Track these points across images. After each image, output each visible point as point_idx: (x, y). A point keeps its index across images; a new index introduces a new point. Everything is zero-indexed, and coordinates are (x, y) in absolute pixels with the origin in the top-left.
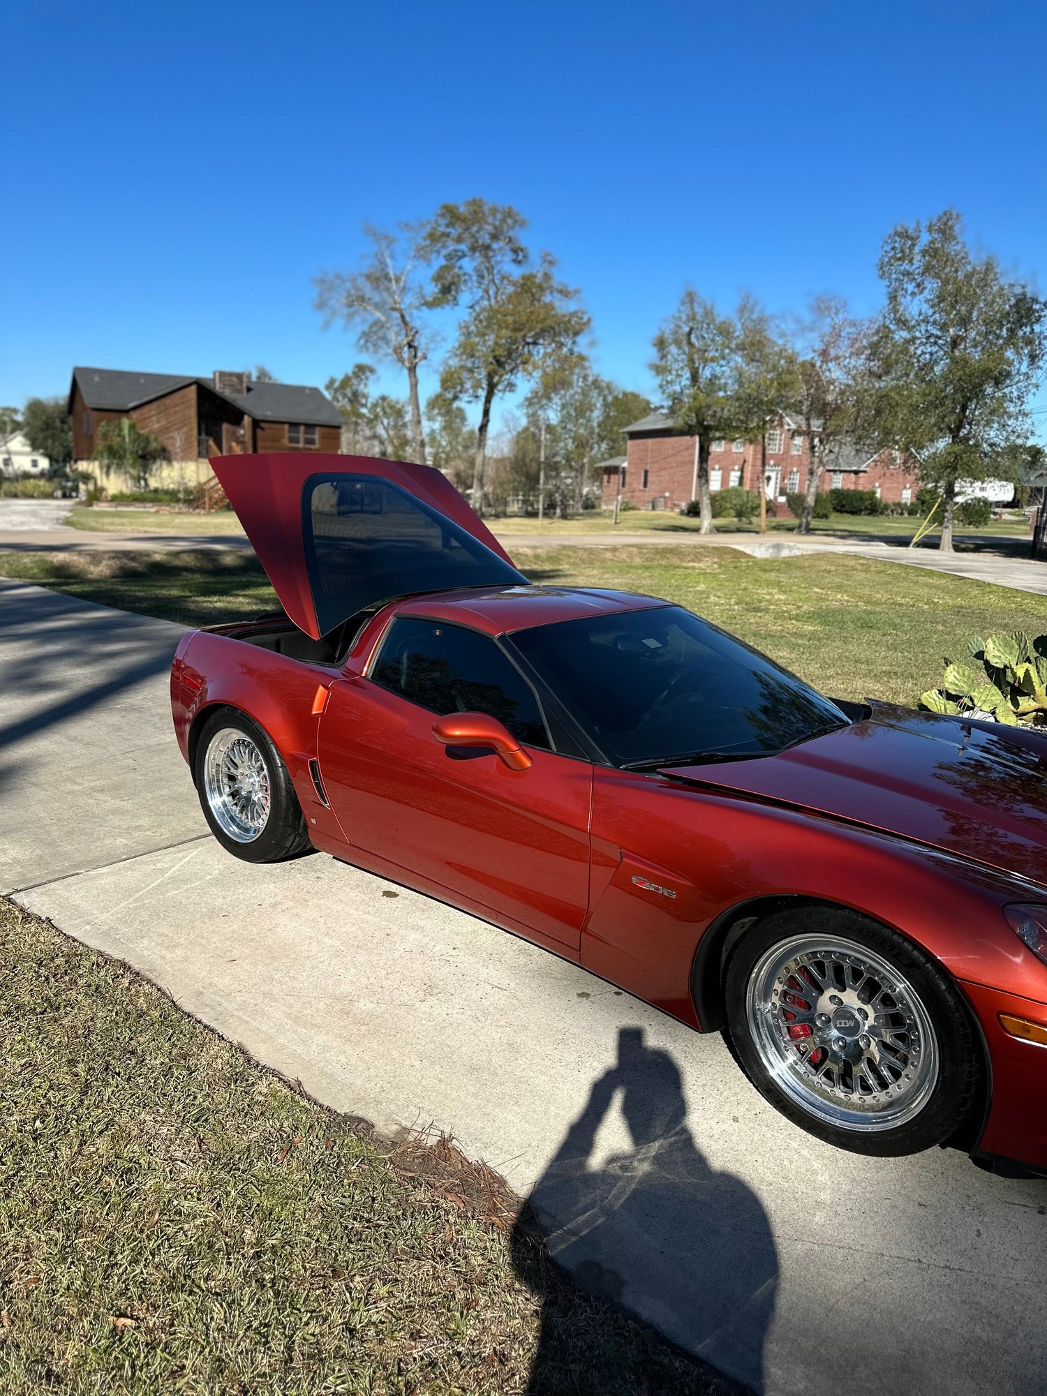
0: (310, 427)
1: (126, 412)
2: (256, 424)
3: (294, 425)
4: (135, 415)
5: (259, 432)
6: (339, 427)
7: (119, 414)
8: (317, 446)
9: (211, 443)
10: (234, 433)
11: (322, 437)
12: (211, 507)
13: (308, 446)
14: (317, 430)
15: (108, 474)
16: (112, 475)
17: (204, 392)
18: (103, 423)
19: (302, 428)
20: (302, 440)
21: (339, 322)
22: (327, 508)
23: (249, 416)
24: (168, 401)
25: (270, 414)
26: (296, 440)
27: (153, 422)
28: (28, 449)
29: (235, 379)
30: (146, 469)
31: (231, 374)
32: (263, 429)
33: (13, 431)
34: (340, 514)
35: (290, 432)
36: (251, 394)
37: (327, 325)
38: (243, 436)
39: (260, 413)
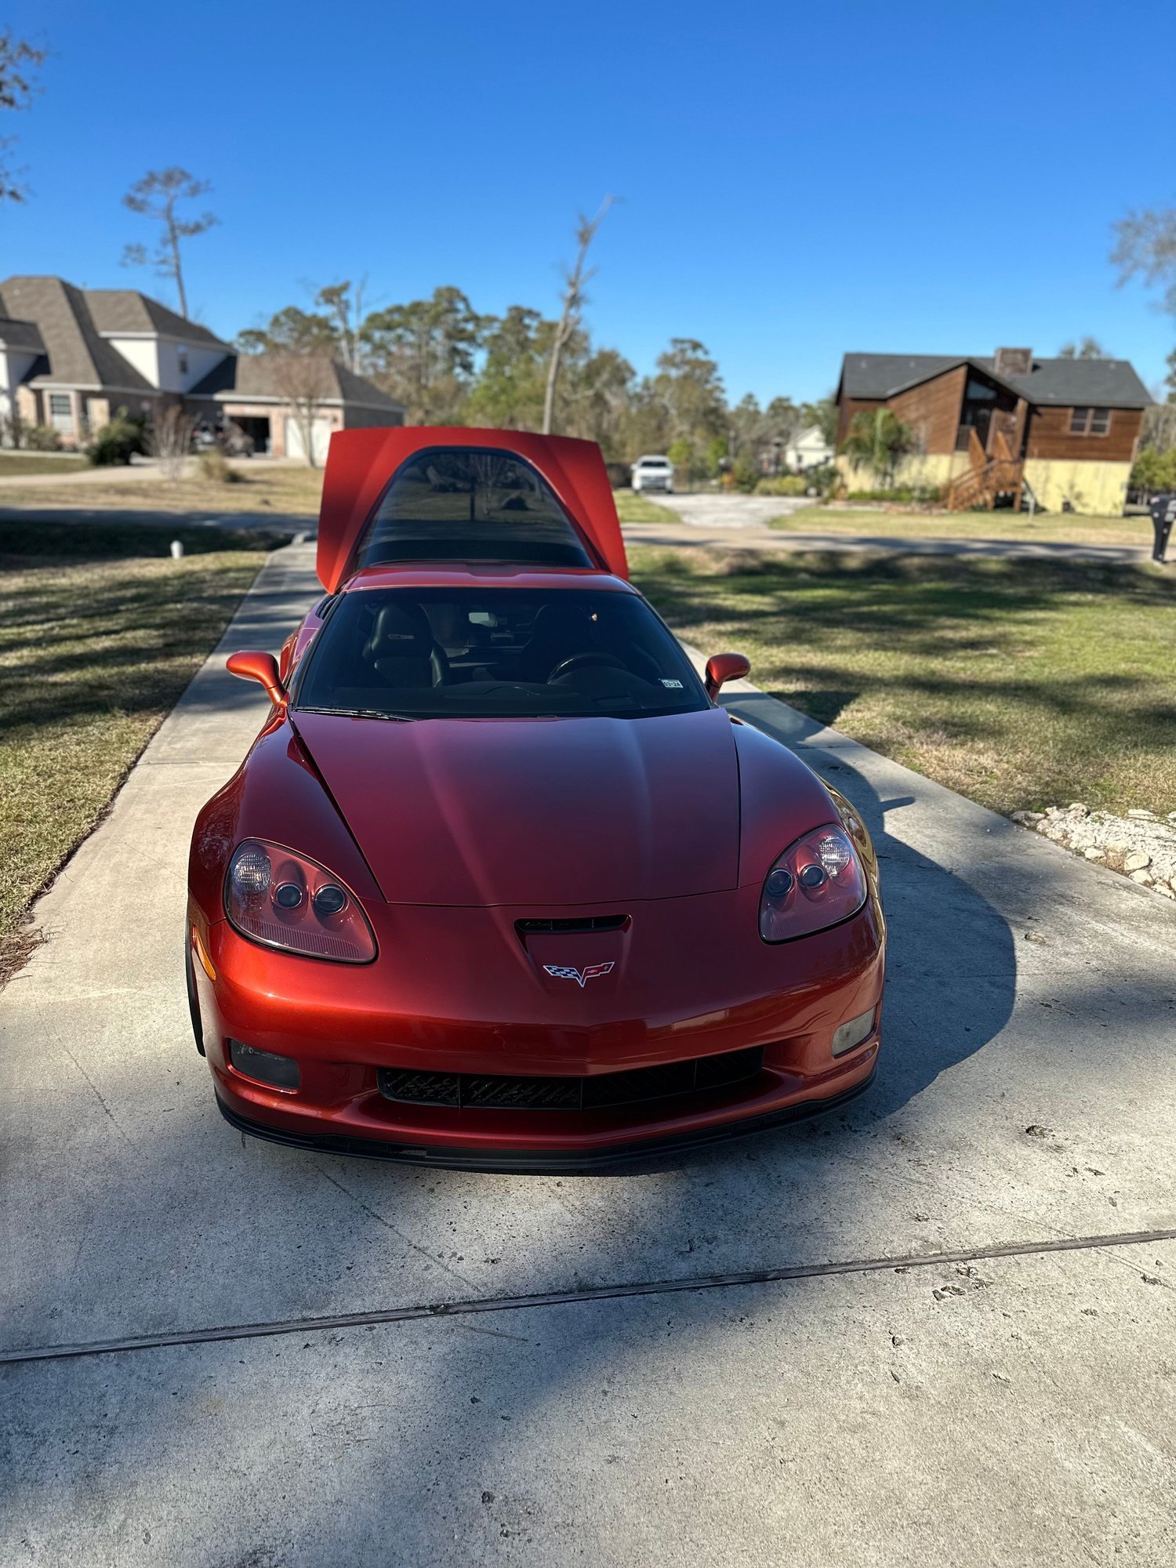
0: (1101, 410)
1: (883, 401)
2: (1032, 409)
3: (1080, 409)
4: (893, 404)
5: (1035, 419)
6: (1141, 409)
7: (874, 404)
8: (1107, 433)
9: (973, 433)
10: (1005, 420)
11: (1116, 422)
12: (955, 507)
13: (1094, 434)
14: (1111, 414)
15: (856, 468)
16: (860, 471)
17: (975, 373)
18: (857, 415)
19: (1091, 412)
20: (1088, 428)
21: (1140, 276)
22: (1106, 509)
23: (1025, 399)
24: (931, 386)
25: (1052, 398)
26: (1081, 428)
27: (911, 411)
28: (821, 444)
29: (1020, 357)
30: (895, 462)
31: (1016, 351)
32: (1039, 414)
33: (810, 426)
34: (1128, 515)
35: (1074, 417)
36: (1038, 373)
37: (1122, 282)
38: (1014, 424)
39: (1037, 398)
